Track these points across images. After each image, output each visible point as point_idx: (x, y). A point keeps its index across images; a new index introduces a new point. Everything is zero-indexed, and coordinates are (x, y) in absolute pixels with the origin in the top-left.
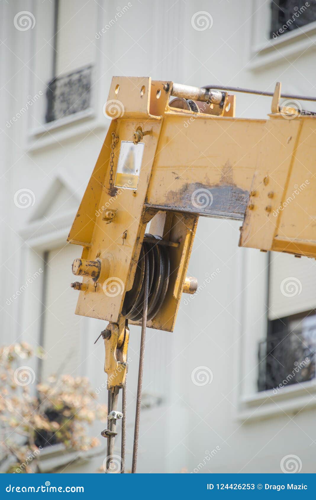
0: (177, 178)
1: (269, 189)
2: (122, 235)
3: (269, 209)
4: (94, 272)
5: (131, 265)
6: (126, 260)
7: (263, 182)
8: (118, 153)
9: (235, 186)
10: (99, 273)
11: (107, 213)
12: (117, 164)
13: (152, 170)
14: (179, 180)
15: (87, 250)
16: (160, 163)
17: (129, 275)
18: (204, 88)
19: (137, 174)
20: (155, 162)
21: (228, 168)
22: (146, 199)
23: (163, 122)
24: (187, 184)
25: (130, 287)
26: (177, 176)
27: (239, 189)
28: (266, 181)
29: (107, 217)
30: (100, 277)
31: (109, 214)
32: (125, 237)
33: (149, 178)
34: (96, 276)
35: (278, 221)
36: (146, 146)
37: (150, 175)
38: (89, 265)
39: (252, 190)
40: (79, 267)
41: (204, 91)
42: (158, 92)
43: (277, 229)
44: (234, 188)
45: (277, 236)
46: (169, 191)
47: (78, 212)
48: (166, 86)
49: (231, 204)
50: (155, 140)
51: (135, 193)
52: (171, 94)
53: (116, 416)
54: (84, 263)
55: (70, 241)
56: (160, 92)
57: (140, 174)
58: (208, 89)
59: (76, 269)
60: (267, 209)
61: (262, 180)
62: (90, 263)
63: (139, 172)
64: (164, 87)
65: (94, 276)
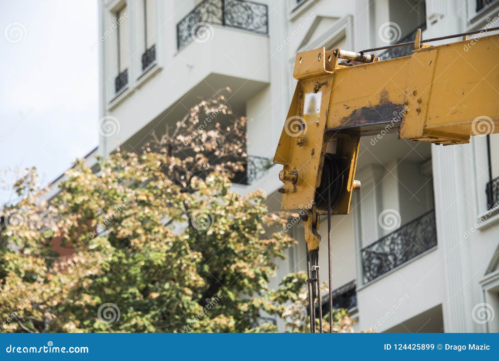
0: (348, 108)
1: (417, 98)
2: (311, 152)
3: (419, 111)
4: (293, 178)
5: (319, 170)
6: (315, 168)
7: (413, 95)
8: (303, 102)
9: (391, 103)
10: (297, 179)
11: (300, 140)
12: (303, 109)
13: (329, 107)
14: (349, 109)
15: (286, 167)
16: (334, 102)
17: (318, 177)
18: (359, 52)
19: (319, 112)
20: (330, 101)
21: (385, 93)
22: (326, 126)
23: (334, 75)
24: (355, 110)
25: (319, 185)
26: (347, 107)
27: (394, 104)
28: (415, 93)
29: (300, 142)
30: (298, 181)
31: (301, 140)
32: (313, 154)
33: (327, 113)
34: (295, 181)
35: (426, 117)
36: (323, 93)
37: (328, 110)
38: (291, 174)
39: (405, 101)
40: (284, 175)
41: (360, 54)
42: (329, 57)
43: (425, 122)
44: (391, 105)
45: (426, 126)
46: (342, 117)
47: (279, 143)
48: (335, 52)
49: (389, 115)
50: (330, 88)
51: (318, 124)
52: (339, 57)
53: (315, 268)
54: (287, 172)
55: (275, 161)
56: (331, 57)
57: (321, 111)
58: (362, 53)
59: (282, 177)
60: (417, 110)
61: (412, 93)
62: (291, 173)
63: (319, 110)
64: (334, 53)
65: (294, 181)
